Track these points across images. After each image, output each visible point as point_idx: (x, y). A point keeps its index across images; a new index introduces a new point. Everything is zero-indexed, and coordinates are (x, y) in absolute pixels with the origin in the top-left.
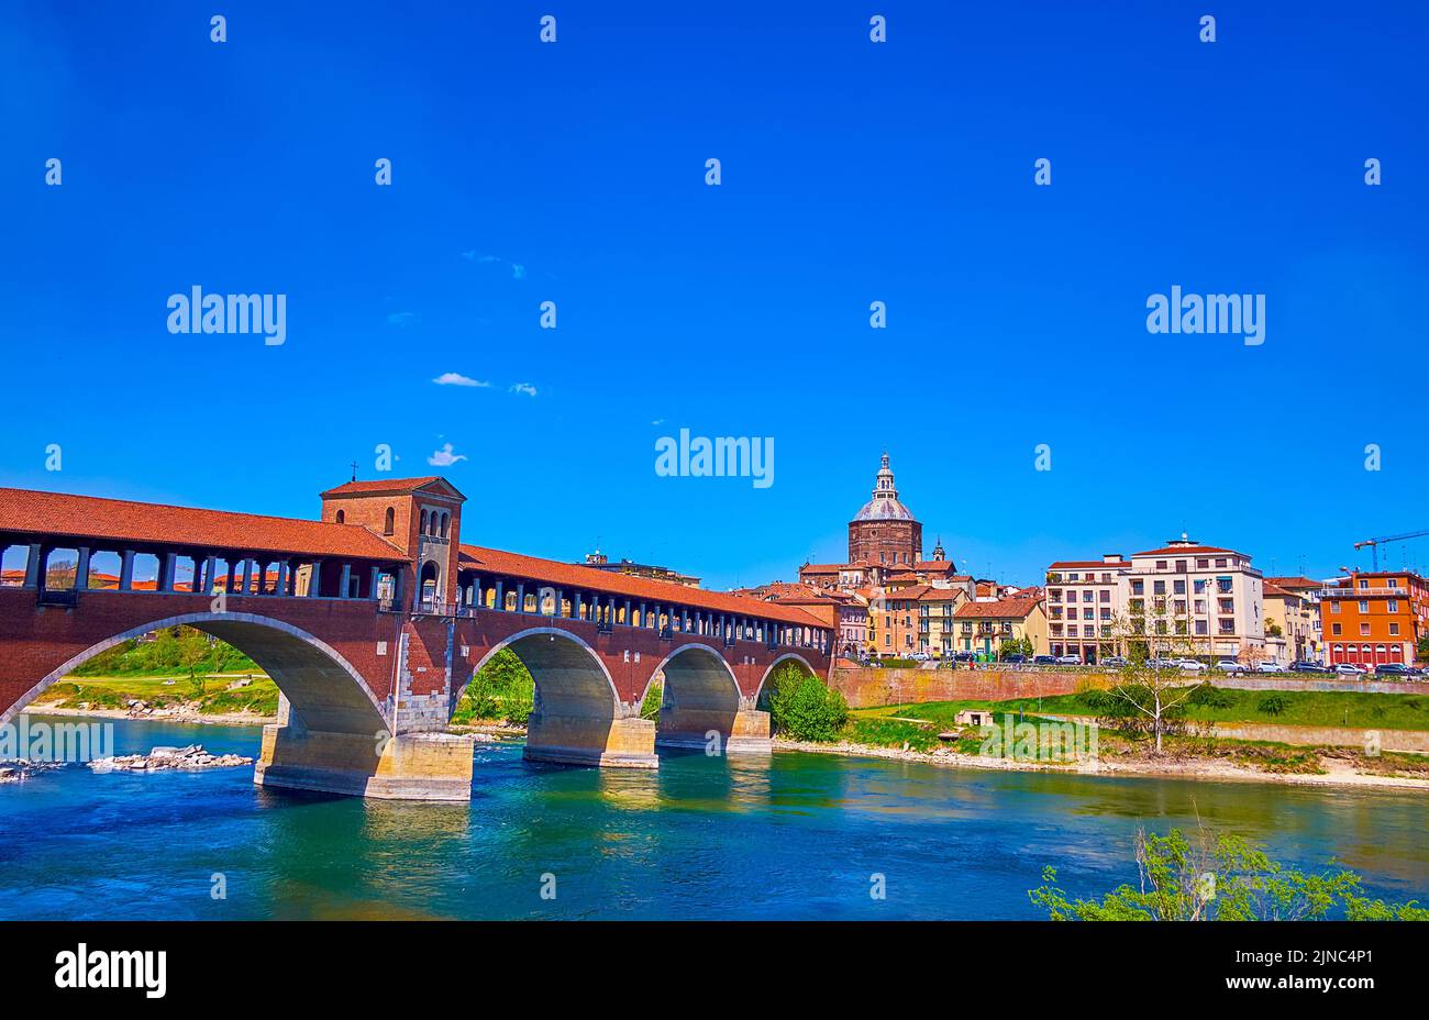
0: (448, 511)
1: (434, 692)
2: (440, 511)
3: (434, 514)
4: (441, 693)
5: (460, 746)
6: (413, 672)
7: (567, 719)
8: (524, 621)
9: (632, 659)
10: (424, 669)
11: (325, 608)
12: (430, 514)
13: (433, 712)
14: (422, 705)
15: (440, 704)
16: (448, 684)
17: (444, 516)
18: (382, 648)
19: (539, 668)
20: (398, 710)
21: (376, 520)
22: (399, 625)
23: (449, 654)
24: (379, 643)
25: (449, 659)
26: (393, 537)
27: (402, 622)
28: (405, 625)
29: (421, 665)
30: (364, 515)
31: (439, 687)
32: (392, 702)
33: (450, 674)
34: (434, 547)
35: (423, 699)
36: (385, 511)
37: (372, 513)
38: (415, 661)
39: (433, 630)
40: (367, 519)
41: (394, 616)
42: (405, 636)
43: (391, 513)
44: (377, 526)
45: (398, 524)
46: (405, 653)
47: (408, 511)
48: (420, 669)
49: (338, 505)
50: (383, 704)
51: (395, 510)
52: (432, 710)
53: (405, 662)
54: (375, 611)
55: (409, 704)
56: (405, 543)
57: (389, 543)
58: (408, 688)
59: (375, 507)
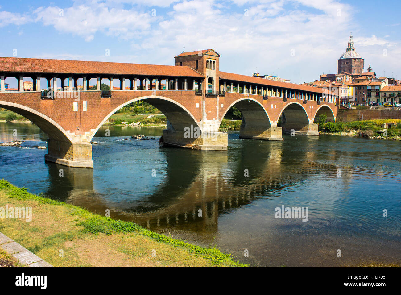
0: (215, 61)
1: (214, 119)
2: (213, 61)
3: (211, 62)
4: (216, 119)
5: (224, 136)
6: (207, 113)
7: (253, 127)
8: (240, 95)
9: (274, 107)
10: (210, 112)
11: (180, 93)
12: (209, 61)
13: (214, 125)
14: (210, 123)
15: (216, 123)
16: (218, 116)
18: (197, 105)
19: (244, 111)
20: (204, 125)
21: (193, 65)
22: (202, 98)
23: (217, 107)
24: (197, 104)
25: (218, 108)
26: (198, 70)
27: (203, 97)
28: (204, 98)
29: (210, 110)
30: (188, 63)
31: (215, 117)
32: (201, 122)
33: (218, 113)
34: (211, 73)
35: (211, 121)
36: (195, 61)
37: (191, 62)
38: (208, 109)
39: (212, 99)
40: (189, 64)
41: (200, 95)
42: (204, 101)
43: (197, 62)
44: (193, 66)
45: (200, 66)
46: (204, 107)
47: (203, 61)
48: (209, 112)
49: (180, 60)
50: (199, 123)
51: (198, 61)
52: (213, 124)
53: (204, 110)
54: (195, 94)
55: (207, 123)
56: (202, 72)
57: (197, 72)
58: (206, 118)
59: (192, 60)
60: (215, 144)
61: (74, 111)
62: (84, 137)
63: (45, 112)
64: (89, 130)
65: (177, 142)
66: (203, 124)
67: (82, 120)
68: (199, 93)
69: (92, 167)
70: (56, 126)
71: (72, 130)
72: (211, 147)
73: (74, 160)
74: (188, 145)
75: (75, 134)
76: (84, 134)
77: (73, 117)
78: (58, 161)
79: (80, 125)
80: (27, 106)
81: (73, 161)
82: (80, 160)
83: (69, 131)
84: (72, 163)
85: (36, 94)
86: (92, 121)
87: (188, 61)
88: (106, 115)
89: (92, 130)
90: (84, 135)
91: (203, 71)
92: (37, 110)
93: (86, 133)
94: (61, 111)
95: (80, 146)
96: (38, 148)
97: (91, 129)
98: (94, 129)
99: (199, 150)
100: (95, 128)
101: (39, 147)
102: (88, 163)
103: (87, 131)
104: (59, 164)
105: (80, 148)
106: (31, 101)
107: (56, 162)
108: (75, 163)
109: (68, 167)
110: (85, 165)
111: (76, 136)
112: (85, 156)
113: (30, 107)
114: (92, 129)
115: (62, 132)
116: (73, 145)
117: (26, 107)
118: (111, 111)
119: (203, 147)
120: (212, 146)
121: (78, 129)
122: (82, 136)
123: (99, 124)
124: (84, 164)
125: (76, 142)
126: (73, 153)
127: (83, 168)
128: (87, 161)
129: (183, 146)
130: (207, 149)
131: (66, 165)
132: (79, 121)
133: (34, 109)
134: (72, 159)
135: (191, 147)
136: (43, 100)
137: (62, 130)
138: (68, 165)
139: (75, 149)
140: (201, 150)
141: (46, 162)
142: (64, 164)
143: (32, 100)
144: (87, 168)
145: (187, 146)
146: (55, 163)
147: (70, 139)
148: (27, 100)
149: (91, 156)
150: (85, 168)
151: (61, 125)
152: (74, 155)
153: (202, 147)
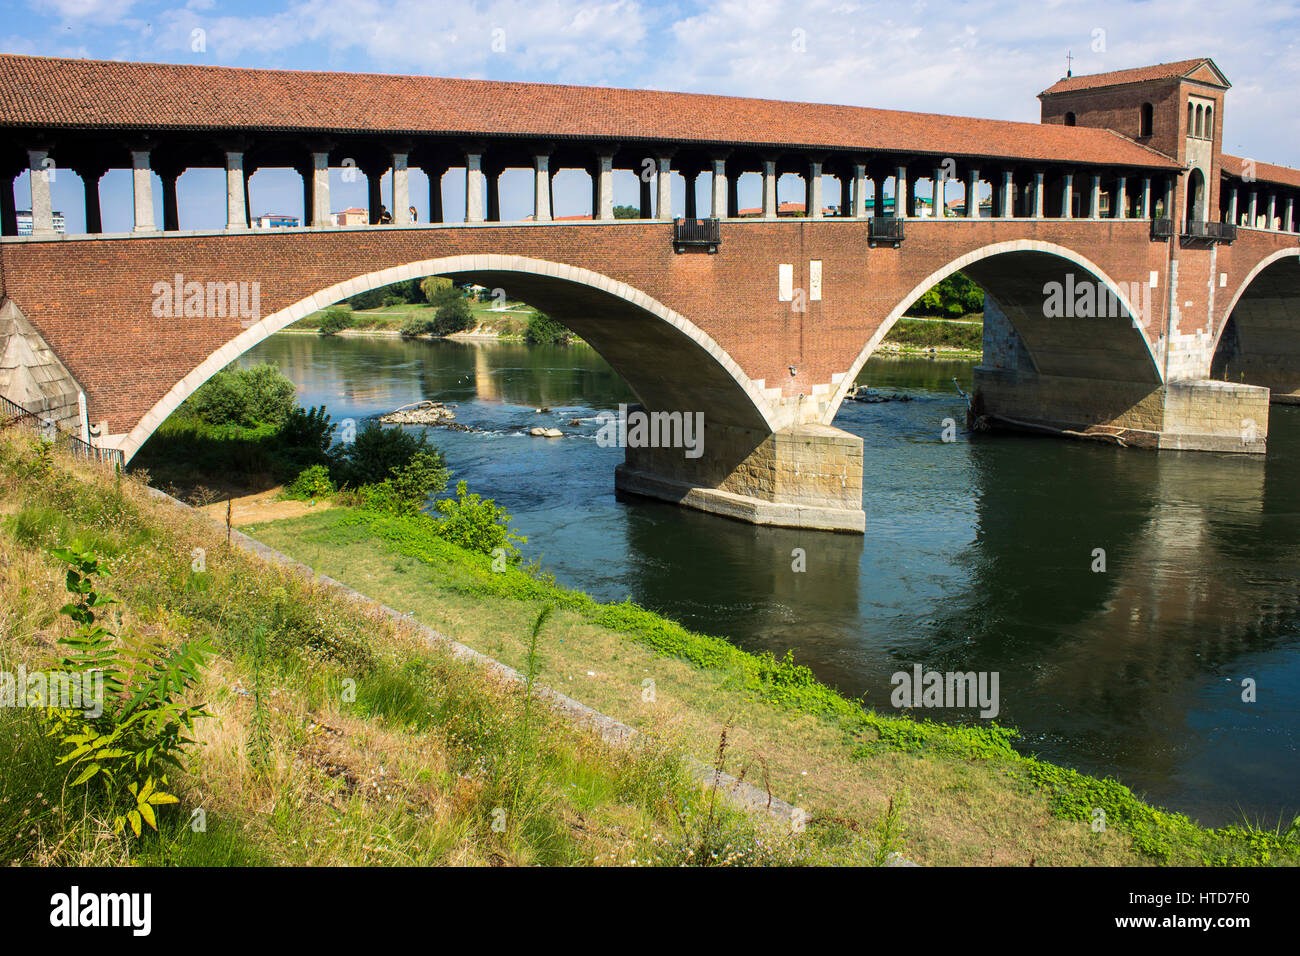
0: (1211, 103)
1: (1200, 331)
2: (1205, 104)
3: (1199, 108)
4: (1205, 331)
5: (1252, 397)
6: (1182, 308)
8: (1276, 240)
10: (1191, 304)
11: (1105, 232)
12: (1195, 107)
13: (1198, 356)
14: (1189, 346)
15: (1204, 344)
16: (1211, 321)
17: (1208, 109)
18: (1154, 279)
20: (1170, 353)
21: (1125, 121)
22: (1168, 251)
23: (1211, 285)
24: (1152, 273)
25: (1212, 290)
26: (1152, 141)
27: (1172, 247)
28: (1175, 250)
29: (1188, 298)
30: (1105, 116)
31: (1203, 324)
32: (1162, 342)
33: (1212, 309)
34: (1199, 152)
35: (1190, 338)
36: (1138, 110)
37: (1118, 114)
38: (1185, 294)
39: (1199, 255)
40: (1109, 120)
41: (1164, 239)
42: (1175, 263)
43: (1148, 112)
44: (1127, 128)
45: (1159, 123)
46: (1175, 284)
47: (1175, 107)
48: (1188, 304)
49: (1064, 106)
50: (1155, 345)
51: (1154, 106)
52: (1197, 352)
53: (1174, 295)
54: (1148, 234)
55: (1178, 346)
56: (1172, 147)
57: (1147, 148)
58: (1178, 328)
59: (1121, 104)
60: (1212, 430)
61: (781, 299)
62: (811, 405)
63: (685, 306)
64: (827, 379)
65: (1040, 417)
66: (1167, 350)
67: (806, 336)
68: (1159, 231)
69: (861, 527)
70: (722, 363)
71: (772, 379)
72: (1198, 439)
73: (776, 497)
74: (1101, 430)
75: (783, 396)
76: (811, 394)
77: (778, 326)
78: (697, 497)
79: (797, 357)
80: (623, 281)
81: (771, 501)
82: (808, 499)
83: (761, 382)
84: (773, 509)
85: (654, 231)
86: (837, 339)
87: (1102, 107)
88: (883, 318)
89: (837, 378)
90: (809, 397)
91: (1176, 147)
92: (658, 298)
93: (817, 389)
94: (740, 301)
95: (808, 443)
96: (531, 434)
97: (833, 372)
98: (843, 374)
99: (1146, 451)
100: (846, 368)
101: (535, 431)
102: (844, 511)
103: (821, 383)
104: (701, 511)
105: (808, 452)
106: (639, 260)
107: (682, 501)
108: (786, 510)
109: (751, 524)
110: (826, 519)
111: (784, 399)
112: (832, 483)
113: (635, 283)
114: (838, 371)
115: (741, 384)
116: (777, 439)
117: (621, 283)
118: (897, 302)
119: (1164, 436)
120: (1203, 437)
121: (793, 375)
122: (806, 402)
123: (859, 353)
124: (824, 517)
125: (784, 424)
126: (772, 469)
127: (818, 530)
128: (838, 503)
129: (1069, 432)
130: (1179, 446)
131: (741, 515)
132: (795, 343)
133: (648, 291)
134: (771, 495)
135: (1115, 438)
136: (680, 253)
137: (739, 376)
138: (749, 517)
139: (783, 456)
140: (1158, 449)
141: (623, 496)
142: (728, 511)
143: (644, 254)
144: (837, 532)
145: (1093, 432)
146: (676, 504)
147: (767, 414)
148: (626, 256)
149: (860, 482)
150: (826, 531)
151: (739, 358)
152: (777, 479)
153: (1162, 439)
